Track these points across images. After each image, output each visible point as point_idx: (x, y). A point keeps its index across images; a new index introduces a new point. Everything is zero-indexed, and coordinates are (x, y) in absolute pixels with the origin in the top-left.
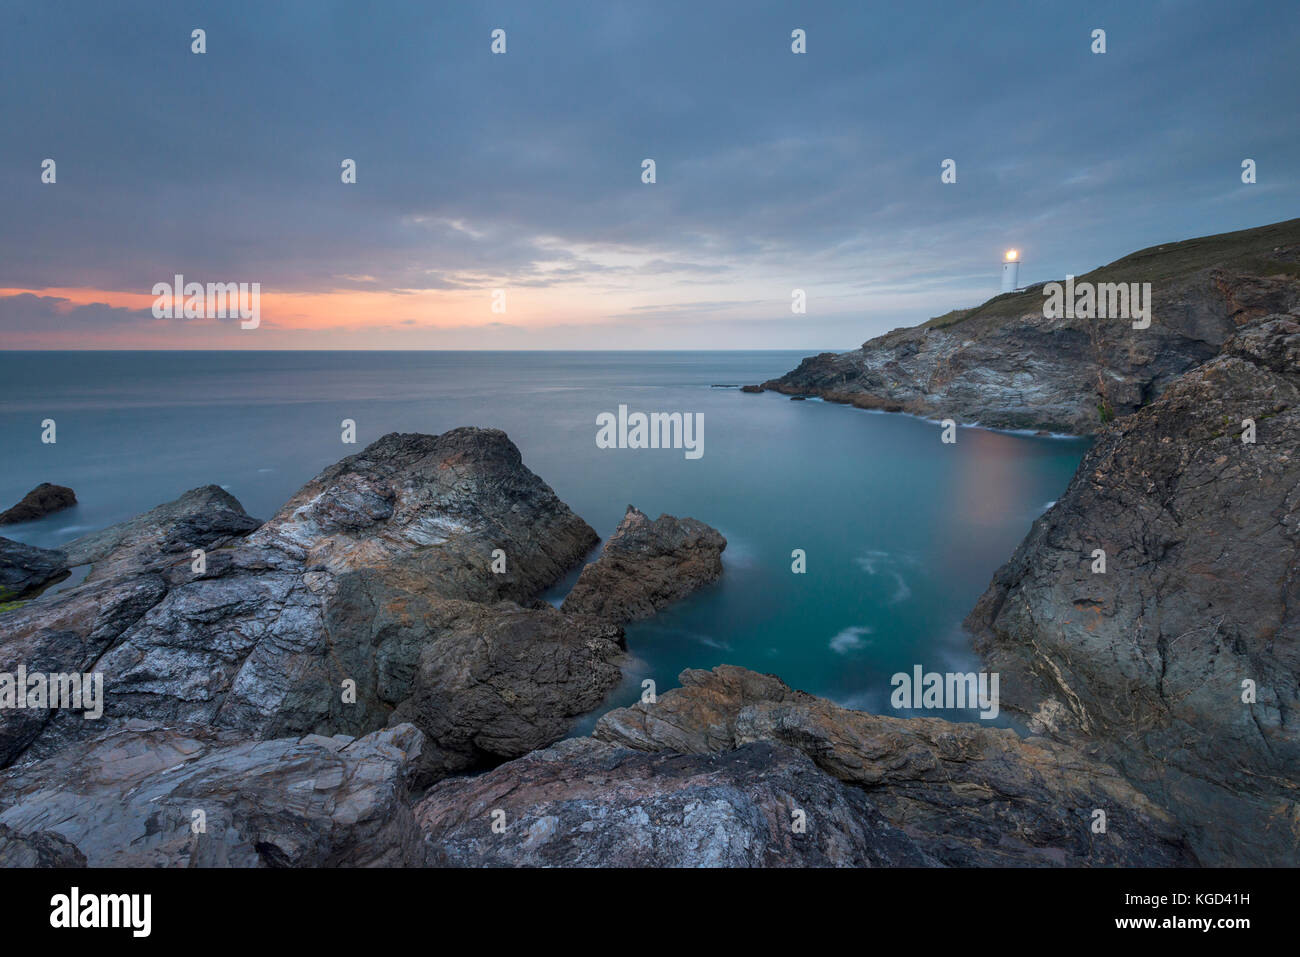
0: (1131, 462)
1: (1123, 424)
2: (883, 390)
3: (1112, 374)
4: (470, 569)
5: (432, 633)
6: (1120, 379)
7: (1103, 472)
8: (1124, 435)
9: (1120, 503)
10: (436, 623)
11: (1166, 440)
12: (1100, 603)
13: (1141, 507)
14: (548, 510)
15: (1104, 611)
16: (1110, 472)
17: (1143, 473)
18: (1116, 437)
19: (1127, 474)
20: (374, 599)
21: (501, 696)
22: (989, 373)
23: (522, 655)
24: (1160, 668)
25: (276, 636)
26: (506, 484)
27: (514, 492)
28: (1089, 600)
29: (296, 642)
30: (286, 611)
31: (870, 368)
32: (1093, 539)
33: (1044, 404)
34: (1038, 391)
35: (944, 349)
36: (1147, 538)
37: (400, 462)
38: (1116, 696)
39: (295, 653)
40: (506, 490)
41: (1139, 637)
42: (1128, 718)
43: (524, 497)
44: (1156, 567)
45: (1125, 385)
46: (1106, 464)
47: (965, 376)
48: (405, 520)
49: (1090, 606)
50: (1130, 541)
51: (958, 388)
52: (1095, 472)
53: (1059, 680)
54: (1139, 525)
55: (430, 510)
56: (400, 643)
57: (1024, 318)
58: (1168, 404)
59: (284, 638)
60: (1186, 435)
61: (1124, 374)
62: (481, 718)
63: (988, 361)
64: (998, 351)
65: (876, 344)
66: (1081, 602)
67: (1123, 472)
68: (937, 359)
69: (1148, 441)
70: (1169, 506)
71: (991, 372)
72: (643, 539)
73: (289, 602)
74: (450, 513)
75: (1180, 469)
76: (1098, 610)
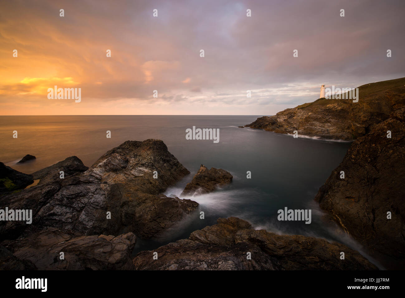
0: (363, 152)
1: (360, 140)
2: (283, 128)
3: (356, 124)
4: (151, 184)
5: (139, 204)
6: (358, 125)
7: (354, 155)
8: (360, 144)
9: (360, 165)
10: (140, 201)
11: (373, 145)
12: (354, 198)
13: (366, 167)
14: (175, 166)
15: (355, 201)
16: (356, 155)
17: (367, 156)
18: (357, 144)
19: (361, 156)
20: (121, 193)
21: (160, 225)
22: (317, 123)
23: (167, 212)
24: (373, 219)
25: (92, 203)
26: (163, 157)
27: (165, 160)
28: (350, 197)
29: (97, 206)
30: (95, 196)
31: (279, 121)
32: (351, 177)
33: (334, 133)
34: (333, 129)
35: (302, 115)
36: (368, 177)
37: (130, 150)
38: (359, 228)
39: (97, 209)
40: (162, 159)
41: (366, 209)
42: (363, 235)
43: (168, 161)
44: (371, 186)
45: (360, 127)
46: (355, 153)
47: (309, 124)
48: (131, 168)
49: (351, 199)
50: (363, 178)
51: (308, 128)
52: (351, 155)
53: (341, 223)
54: (366, 172)
55: (139, 165)
56: (129, 207)
57: (328, 106)
58: (374, 133)
59: (94, 204)
60: (380, 143)
61: (359, 124)
62: (154, 231)
63: (316, 119)
64: (320, 116)
65: (281, 113)
66: (347, 197)
67: (360, 155)
68: (300, 118)
69: (368, 145)
70: (375, 167)
72: (206, 175)
73: (96, 193)
74: (145, 166)
75: (378, 155)
76: (353, 200)
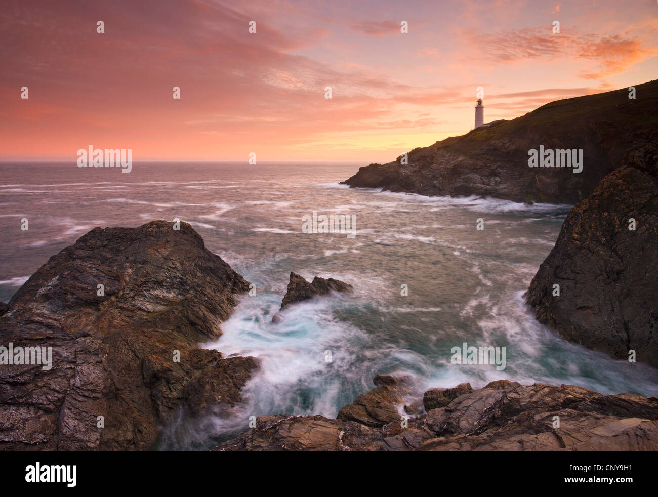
0: (590, 228)
1: (582, 206)
2: (414, 188)
7: (577, 234)
9: (590, 250)
11: (606, 214)
12: (591, 307)
13: (601, 252)
15: (593, 312)
16: (580, 234)
17: (598, 233)
18: (579, 213)
19: (590, 234)
22: (477, 177)
24: (627, 339)
25: (78, 388)
28: (584, 306)
31: (403, 174)
32: (581, 272)
34: (505, 188)
35: (448, 162)
36: (607, 269)
41: (614, 323)
44: (615, 285)
45: (550, 184)
46: (578, 229)
47: (462, 179)
49: (585, 310)
50: (599, 272)
51: (459, 187)
52: (572, 234)
54: (602, 262)
58: (602, 194)
60: (615, 211)
63: (475, 170)
64: (480, 163)
66: (581, 308)
67: (587, 233)
68: (444, 168)
69: (597, 215)
70: (614, 250)
71: (477, 176)
73: (78, 361)
74: (166, 286)
75: (617, 230)
76: (590, 312)
